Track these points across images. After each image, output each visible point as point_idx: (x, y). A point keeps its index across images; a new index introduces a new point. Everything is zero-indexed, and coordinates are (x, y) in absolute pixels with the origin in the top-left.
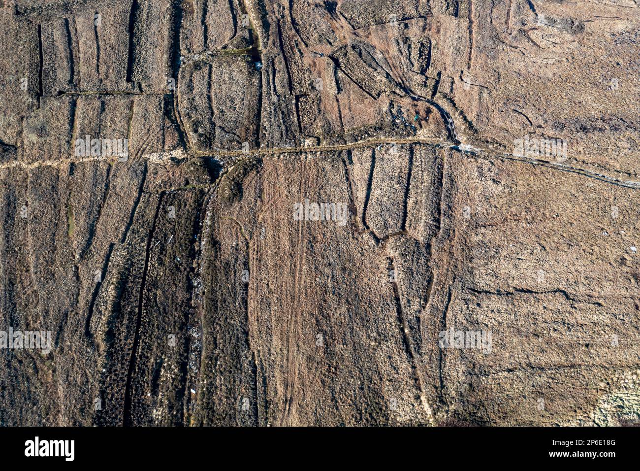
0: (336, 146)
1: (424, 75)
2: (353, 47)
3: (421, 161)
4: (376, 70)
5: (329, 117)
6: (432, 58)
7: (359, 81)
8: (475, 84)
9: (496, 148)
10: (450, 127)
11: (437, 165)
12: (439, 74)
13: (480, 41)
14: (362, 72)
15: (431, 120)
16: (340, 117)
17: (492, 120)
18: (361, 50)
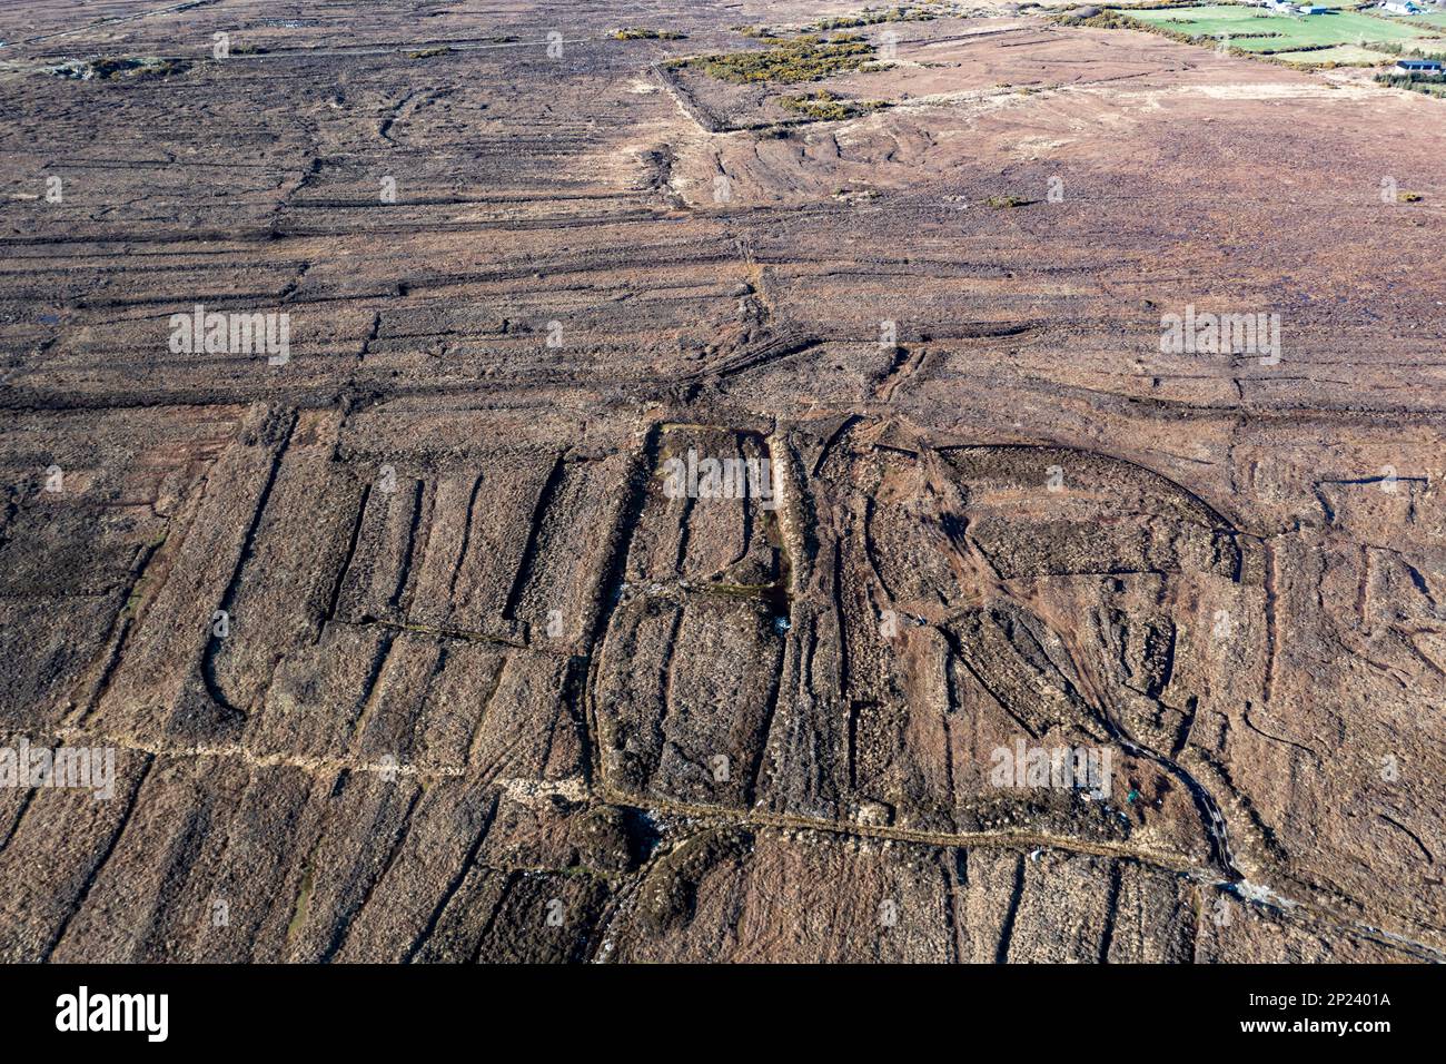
0: (930, 833)
1: (1156, 698)
2: (995, 615)
3: (1139, 906)
4: (1042, 671)
5: (922, 763)
6: (1176, 663)
7: (1001, 690)
8: (1280, 737)
9: (1338, 906)
10: (1215, 834)
11: (1180, 925)
12: (1193, 702)
13: (1293, 642)
14: (1009, 672)
15: (1167, 808)
16: (949, 766)
17: (1325, 831)
18: (1011, 624)
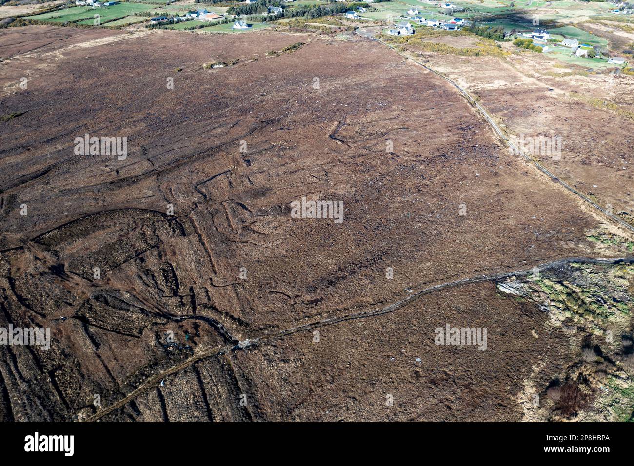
0: (115, 404)
1: (178, 295)
2: (97, 298)
3: (210, 376)
4: (128, 310)
5: (96, 378)
6: (178, 278)
7: (115, 327)
8: (226, 284)
9: (271, 331)
10: (222, 332)
11: (227, 372)
12: (191, 289)
13: (215, 248)
14: (115, 318)
15: (202, 333)
16: (109, 372)
17: (256, 308)
18: (105, 298)
